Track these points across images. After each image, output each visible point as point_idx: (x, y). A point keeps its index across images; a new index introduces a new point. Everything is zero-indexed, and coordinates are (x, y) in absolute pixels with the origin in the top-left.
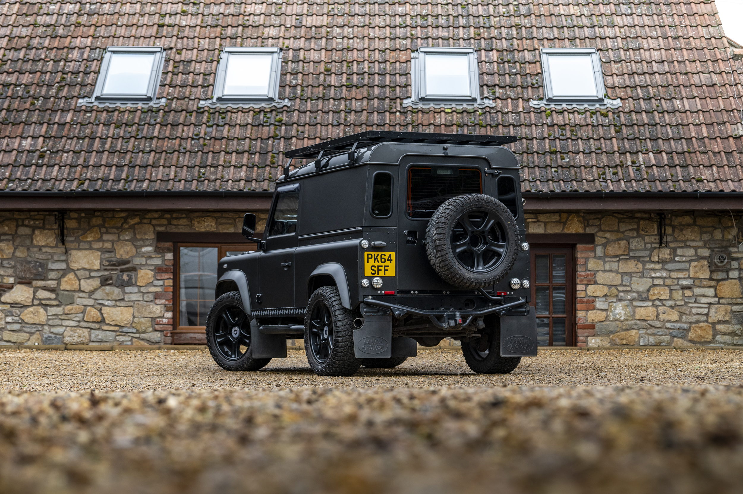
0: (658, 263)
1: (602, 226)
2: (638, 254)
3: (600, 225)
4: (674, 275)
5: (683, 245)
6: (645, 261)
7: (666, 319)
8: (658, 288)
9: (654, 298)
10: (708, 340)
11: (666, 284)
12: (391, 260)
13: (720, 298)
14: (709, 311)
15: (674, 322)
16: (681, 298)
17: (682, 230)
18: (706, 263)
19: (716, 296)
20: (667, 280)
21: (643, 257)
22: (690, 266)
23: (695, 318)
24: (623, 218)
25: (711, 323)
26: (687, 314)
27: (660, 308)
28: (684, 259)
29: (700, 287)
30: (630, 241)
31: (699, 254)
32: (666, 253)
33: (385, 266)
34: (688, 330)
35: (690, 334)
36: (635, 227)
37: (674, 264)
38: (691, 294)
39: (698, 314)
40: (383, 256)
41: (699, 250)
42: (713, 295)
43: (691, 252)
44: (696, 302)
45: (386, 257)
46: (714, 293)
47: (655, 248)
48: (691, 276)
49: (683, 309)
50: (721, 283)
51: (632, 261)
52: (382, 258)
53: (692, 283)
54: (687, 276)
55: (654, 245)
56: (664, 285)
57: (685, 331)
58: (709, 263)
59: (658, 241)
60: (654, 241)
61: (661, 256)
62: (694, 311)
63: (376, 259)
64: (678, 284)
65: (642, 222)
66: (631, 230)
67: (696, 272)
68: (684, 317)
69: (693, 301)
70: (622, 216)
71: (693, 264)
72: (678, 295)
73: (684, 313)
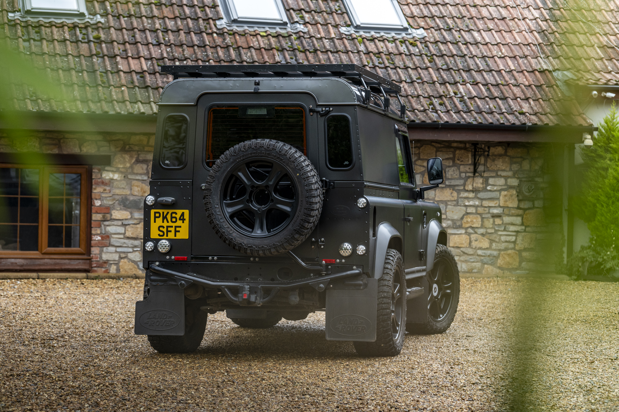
0: (472, 191)
1: (421, 154)
2: (453, 183)
3: (419, 154)
4: (486, 203)
5: (494, 175)
6: (459, 190)
7: (478, 246)
8: (471, 216)
9: (467, 225)
10: (515, 267)
11: (478, 212)
12: (183, 220)
13: (526, 227)
14: (516, 239)
15: (484, 249)
16: (491, 226)
17: (494, 160)
18: (514, 192)
19: (522, 224)
20: (479, 209)
21: (458, 185)
22: (500, 195)
23: (503, 246)
24: (441, 147)
25: (518, 251)
26: (496, 242)
27: (472, 236)
28: (495, 188)
29: (508, 215)
30: (447, 170)
31: (508, 184)
32: (479, 182)
33: (176, 227)
34: (497, 257)
35: (499, 261)
36: (451, 156)
37: (486, 193)
38: (500, 222)
39: (506, 242)
40: (174, 215)
41: (509, 180)
42: (520, 223)
43: (501, 181)
44: (505, 230)
45: (178, 216)
46: (521, 221)
47: (469, 177)
48: (501, 205)
49: (493, 237)
50: (527, 212)
51: (448, 189)
52: (172, 217)
53: (502, 212)
54: (497, 205)
55: (468, 174)
56: (477, 213)
57: (494, 258)
58: (517, 192)
59: (472, 170)
60: (469, 171)
61: (474, 185)
62: (503, 238)
63: (165, 218)
64: (489, 213)
65: (458, 152)
66: (447, 159)
67: (506, 201)
68: (494, 244)
69: (503, 229)
70: (439, 145)
71: (503, 193)
72: (489, 223)
73: (494, 241)
